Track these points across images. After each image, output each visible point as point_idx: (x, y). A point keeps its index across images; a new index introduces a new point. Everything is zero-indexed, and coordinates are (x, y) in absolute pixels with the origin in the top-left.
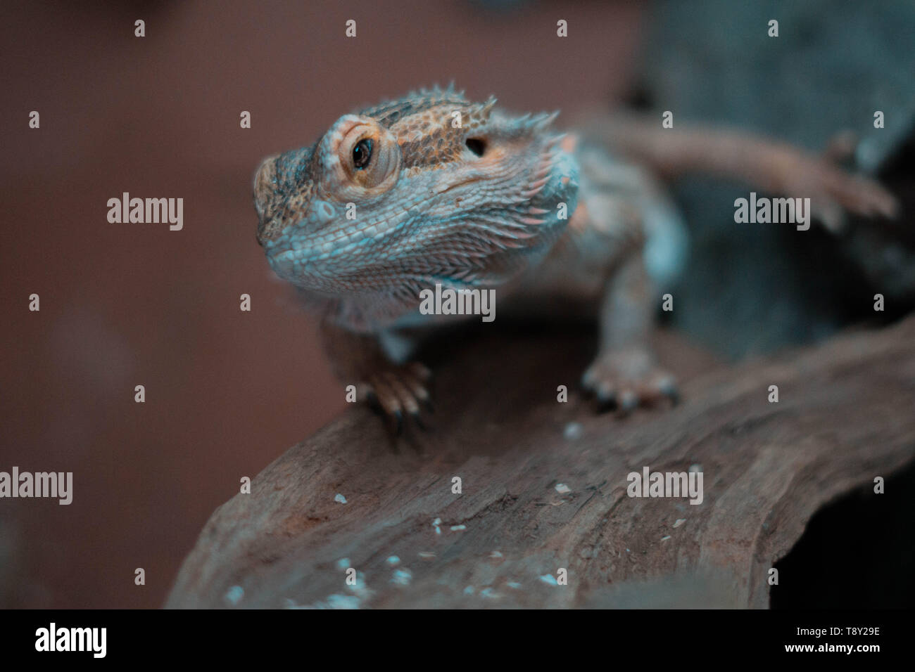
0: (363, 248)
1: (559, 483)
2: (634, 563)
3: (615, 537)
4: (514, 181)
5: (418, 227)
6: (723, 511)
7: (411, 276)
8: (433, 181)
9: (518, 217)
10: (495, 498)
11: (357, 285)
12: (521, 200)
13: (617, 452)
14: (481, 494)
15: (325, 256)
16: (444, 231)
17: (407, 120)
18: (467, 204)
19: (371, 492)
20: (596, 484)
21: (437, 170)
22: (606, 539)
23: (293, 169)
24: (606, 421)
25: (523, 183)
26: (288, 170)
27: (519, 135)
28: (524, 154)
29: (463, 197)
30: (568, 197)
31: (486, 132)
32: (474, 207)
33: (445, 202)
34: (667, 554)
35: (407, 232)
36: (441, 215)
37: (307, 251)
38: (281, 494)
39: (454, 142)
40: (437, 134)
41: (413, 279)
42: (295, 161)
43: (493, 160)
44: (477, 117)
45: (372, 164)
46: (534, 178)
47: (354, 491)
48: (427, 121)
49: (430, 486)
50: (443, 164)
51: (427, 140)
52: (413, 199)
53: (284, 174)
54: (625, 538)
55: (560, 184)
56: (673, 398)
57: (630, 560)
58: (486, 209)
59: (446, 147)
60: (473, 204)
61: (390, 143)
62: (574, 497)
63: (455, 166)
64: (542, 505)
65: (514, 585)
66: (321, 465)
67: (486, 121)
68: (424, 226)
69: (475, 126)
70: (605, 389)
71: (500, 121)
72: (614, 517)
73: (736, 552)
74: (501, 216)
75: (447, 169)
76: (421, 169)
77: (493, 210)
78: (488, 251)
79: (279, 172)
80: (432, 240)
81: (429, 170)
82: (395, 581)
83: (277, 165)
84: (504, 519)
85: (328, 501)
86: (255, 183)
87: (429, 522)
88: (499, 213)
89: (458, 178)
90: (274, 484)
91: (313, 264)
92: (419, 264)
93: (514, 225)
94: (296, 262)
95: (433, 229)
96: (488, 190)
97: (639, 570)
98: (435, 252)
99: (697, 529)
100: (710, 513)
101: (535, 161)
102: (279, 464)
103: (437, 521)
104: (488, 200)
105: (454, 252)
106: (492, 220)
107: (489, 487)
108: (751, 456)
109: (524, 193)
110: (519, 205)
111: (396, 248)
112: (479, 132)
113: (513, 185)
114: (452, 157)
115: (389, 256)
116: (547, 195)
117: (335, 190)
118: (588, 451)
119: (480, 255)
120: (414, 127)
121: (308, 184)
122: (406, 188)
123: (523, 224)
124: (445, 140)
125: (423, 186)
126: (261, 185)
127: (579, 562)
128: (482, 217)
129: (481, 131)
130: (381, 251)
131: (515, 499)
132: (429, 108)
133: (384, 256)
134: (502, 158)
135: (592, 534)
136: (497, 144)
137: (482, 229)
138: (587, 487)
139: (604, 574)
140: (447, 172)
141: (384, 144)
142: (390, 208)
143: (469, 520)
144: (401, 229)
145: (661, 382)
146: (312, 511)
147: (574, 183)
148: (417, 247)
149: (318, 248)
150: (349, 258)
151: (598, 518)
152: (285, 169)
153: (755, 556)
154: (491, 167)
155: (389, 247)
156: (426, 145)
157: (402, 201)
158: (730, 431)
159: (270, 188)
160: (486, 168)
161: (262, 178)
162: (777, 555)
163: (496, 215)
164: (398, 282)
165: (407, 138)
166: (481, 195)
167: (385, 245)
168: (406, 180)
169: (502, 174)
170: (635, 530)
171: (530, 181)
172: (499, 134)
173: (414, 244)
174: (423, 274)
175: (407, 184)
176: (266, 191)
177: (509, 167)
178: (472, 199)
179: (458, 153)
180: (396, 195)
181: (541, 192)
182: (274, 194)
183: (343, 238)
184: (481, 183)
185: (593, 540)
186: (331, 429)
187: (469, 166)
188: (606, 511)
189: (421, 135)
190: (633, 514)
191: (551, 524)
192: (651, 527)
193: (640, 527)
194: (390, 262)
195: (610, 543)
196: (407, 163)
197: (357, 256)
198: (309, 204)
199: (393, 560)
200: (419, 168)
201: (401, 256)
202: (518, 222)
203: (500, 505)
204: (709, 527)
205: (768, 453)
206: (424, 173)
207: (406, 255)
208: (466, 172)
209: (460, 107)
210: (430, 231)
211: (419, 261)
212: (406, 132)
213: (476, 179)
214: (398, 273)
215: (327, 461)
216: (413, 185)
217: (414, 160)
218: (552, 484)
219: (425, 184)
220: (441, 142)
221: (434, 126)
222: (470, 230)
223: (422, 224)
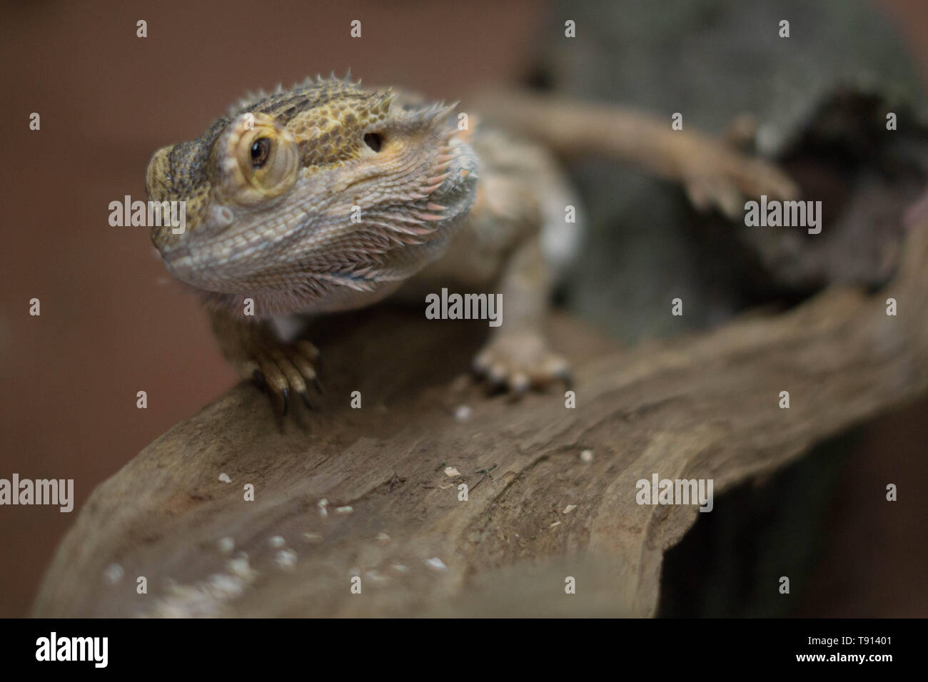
0: (262, 252)
1: (448, 466)
2: (523, 549)
3: (504, 521)
4: (412, 177)
5: (317, 227)
6: (615, 497)
7: (310, 274)
8: (332, 180)
9: (416, 213)
10: (383, 480)
11: (255, 285)
12: (419, 196)
13: (508, 435)
14: (369, 476)
15: (224, 261)
16: (343, 230)
17: (304, 116)
18: (366, 202)
19: (255, 472)
20: (486, 468)
21: (336, 168)
22: (496, 523)
23: (188, 166)
24: (498, 405)
25: (422, 179)
26: (182, 166)
27: (418, 128)
28: (422, 147)
29: (360, 195)
30: (468, 190)
31: (385, 126)
32: (373, 205)
33: (343, 201)
34: (556, 540)
35: (306, 233)
36: (340, 214)
37: (205, 257)
38: (164, 472)
39: (353, 140)
40: (335, 131)
41: (312, 278)
42: (189, 156)
43: (393, 155)
44: (375, 112)
45: (269, 163)
46: (432, 173)
47: (239, 471)
48: (325, 117)
49: (316, 467)
50: (341, 162)
51: (325, 138)
52: (311, 200)
53: (178, 170)
54: (514, 523)
55: (459, 177)
56: (567, 382)
57: (519, 545)
58: (385, 206)
59: (345, 145)
60: (371, 202)
61: (287, 143)
62: (463, 481)
63: (353, 163)
64: (430, 488)
65: (400, 568)
66: (206, 443)
67: (385, 115)
68: (323, 226)
69: (374, 121)
70: (498, 372)
71: (398, 114)
72: (504, 501)
73: (628, 539)
74: (399, 212)
75: (346, 168)
76: (320, 168)
77: (392, 206)
78: (387, 247)
79: (173, 167)
80: (331, 240)
81: (327, 169)
82: (279, 561)
83: (170, 160)
84: (392, 502)
85: (211, 480)
86: (148, 177)
87: (314, 503)
88: (397, 209)
89: (356, 178)
90: (157, 462)
91: (212, 270)
92: (317, 262)
93: (412, 221)
94: (194, 268)
95: (332, 229)
96: (386, 187)
97: (528, 555)
98: (334, 251)
99: (587, 515)
100: (601, 499)
101: (433, 155)
102: (163, 440)
103: (323, 503)
104: (386, 197)
105: (353, 250)
106: (390, 217)
107: (377, 469)
108: (644, 443)
109: (422, 189)
110: (418, 202)
111: (294, 249)
112: (377, 127)
113: (412, 181)
114: (351, 154)
115: (288, 257)
116: (445, 190)
117: (234, 194)
118: (480, 434)
119: (379, 251)
120: (312, 124)
121: (205, 186)
122: (304, 188)
123: (421, 220)
124: (343, 137)
125: (322, 185)
126: (154, 181)
127: (467, 546)
128: (381, 214)
129: (380, 126)
130: (280, 253)
131: (403, 481)
132: (326, 102)
133: (283, 257)
134: (401, 153)
135: (481, 518)
136: (395, 137)
137: (380, 226)
138: (477, 471)
139: (493, 558)
140: (346, 170)
141: (281, 143)
142: (288, 209)
143: (357, 501)
144: (300, 231)
145: (554, 366)
146: (196, 489)
147: (473, 175)
148: (316, 247)
149: (216, 254)
150: (248, 261)
151: (488, 502)
152: (179, 165)
153: (646, 543)
154: (390, 163)
155: (288, 248)
156: (323, 144)
157: (302, 202)
158: (623, 417)
159: (164, 185)
160: (385, 164)
161: (155, 173)
162: (668, 543)
163: (394, 212)
164: (297, 281)
165: (305, 136)
166: (379, 192)
167: (284, 248)
168: (305, 180)
169: (401, 170)
170: (525, 515)
171: (429, 176)
172: (398, 127)
173: (312, 245)
174: (322, 272)
175: (306, 184)
176: (160, 188)
177: (408, 162)
178: (371, 196)
179: (357, 150)
180: (294, 195)
181: (440, 188)
182: (168, 191)
183: (241, 242)
184: (379, 180)
185: (481, 524)
186: (217, 407)
187: (369, 163)
188: (496, 495)
189: (319, 132)
190: (523, 499)
191: (439, 507)
192: (541, 513)
193: (530, 512)
194: (289, 263)
195: (498, 527)
196: (305, 162)
197: (256, 260)
198: (207, 210)
199: (278, 540)
200: (317, 166)
201: (300, 257)
202: (416, 218)
203: (388, 488)
204: (599, 513)
205: (660, 439)
206: (323, 172)
207: (305, 257)
208: (365, 169)
209: (358, 101)
210: (329, 231)
211: (318, 260)
212: (303, 129)
213: (374, 177)
214: (296, 271)
215: (212, 439)
216: (311, 184)
217: (311, 159)
218: (442, 467)
219: (324, 184)
220: (339, 140)
221: (333, 123)
222: (368, 228)
223: (321, 224)
